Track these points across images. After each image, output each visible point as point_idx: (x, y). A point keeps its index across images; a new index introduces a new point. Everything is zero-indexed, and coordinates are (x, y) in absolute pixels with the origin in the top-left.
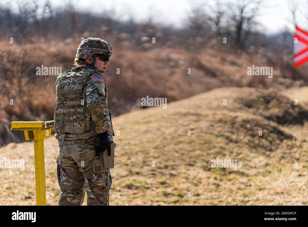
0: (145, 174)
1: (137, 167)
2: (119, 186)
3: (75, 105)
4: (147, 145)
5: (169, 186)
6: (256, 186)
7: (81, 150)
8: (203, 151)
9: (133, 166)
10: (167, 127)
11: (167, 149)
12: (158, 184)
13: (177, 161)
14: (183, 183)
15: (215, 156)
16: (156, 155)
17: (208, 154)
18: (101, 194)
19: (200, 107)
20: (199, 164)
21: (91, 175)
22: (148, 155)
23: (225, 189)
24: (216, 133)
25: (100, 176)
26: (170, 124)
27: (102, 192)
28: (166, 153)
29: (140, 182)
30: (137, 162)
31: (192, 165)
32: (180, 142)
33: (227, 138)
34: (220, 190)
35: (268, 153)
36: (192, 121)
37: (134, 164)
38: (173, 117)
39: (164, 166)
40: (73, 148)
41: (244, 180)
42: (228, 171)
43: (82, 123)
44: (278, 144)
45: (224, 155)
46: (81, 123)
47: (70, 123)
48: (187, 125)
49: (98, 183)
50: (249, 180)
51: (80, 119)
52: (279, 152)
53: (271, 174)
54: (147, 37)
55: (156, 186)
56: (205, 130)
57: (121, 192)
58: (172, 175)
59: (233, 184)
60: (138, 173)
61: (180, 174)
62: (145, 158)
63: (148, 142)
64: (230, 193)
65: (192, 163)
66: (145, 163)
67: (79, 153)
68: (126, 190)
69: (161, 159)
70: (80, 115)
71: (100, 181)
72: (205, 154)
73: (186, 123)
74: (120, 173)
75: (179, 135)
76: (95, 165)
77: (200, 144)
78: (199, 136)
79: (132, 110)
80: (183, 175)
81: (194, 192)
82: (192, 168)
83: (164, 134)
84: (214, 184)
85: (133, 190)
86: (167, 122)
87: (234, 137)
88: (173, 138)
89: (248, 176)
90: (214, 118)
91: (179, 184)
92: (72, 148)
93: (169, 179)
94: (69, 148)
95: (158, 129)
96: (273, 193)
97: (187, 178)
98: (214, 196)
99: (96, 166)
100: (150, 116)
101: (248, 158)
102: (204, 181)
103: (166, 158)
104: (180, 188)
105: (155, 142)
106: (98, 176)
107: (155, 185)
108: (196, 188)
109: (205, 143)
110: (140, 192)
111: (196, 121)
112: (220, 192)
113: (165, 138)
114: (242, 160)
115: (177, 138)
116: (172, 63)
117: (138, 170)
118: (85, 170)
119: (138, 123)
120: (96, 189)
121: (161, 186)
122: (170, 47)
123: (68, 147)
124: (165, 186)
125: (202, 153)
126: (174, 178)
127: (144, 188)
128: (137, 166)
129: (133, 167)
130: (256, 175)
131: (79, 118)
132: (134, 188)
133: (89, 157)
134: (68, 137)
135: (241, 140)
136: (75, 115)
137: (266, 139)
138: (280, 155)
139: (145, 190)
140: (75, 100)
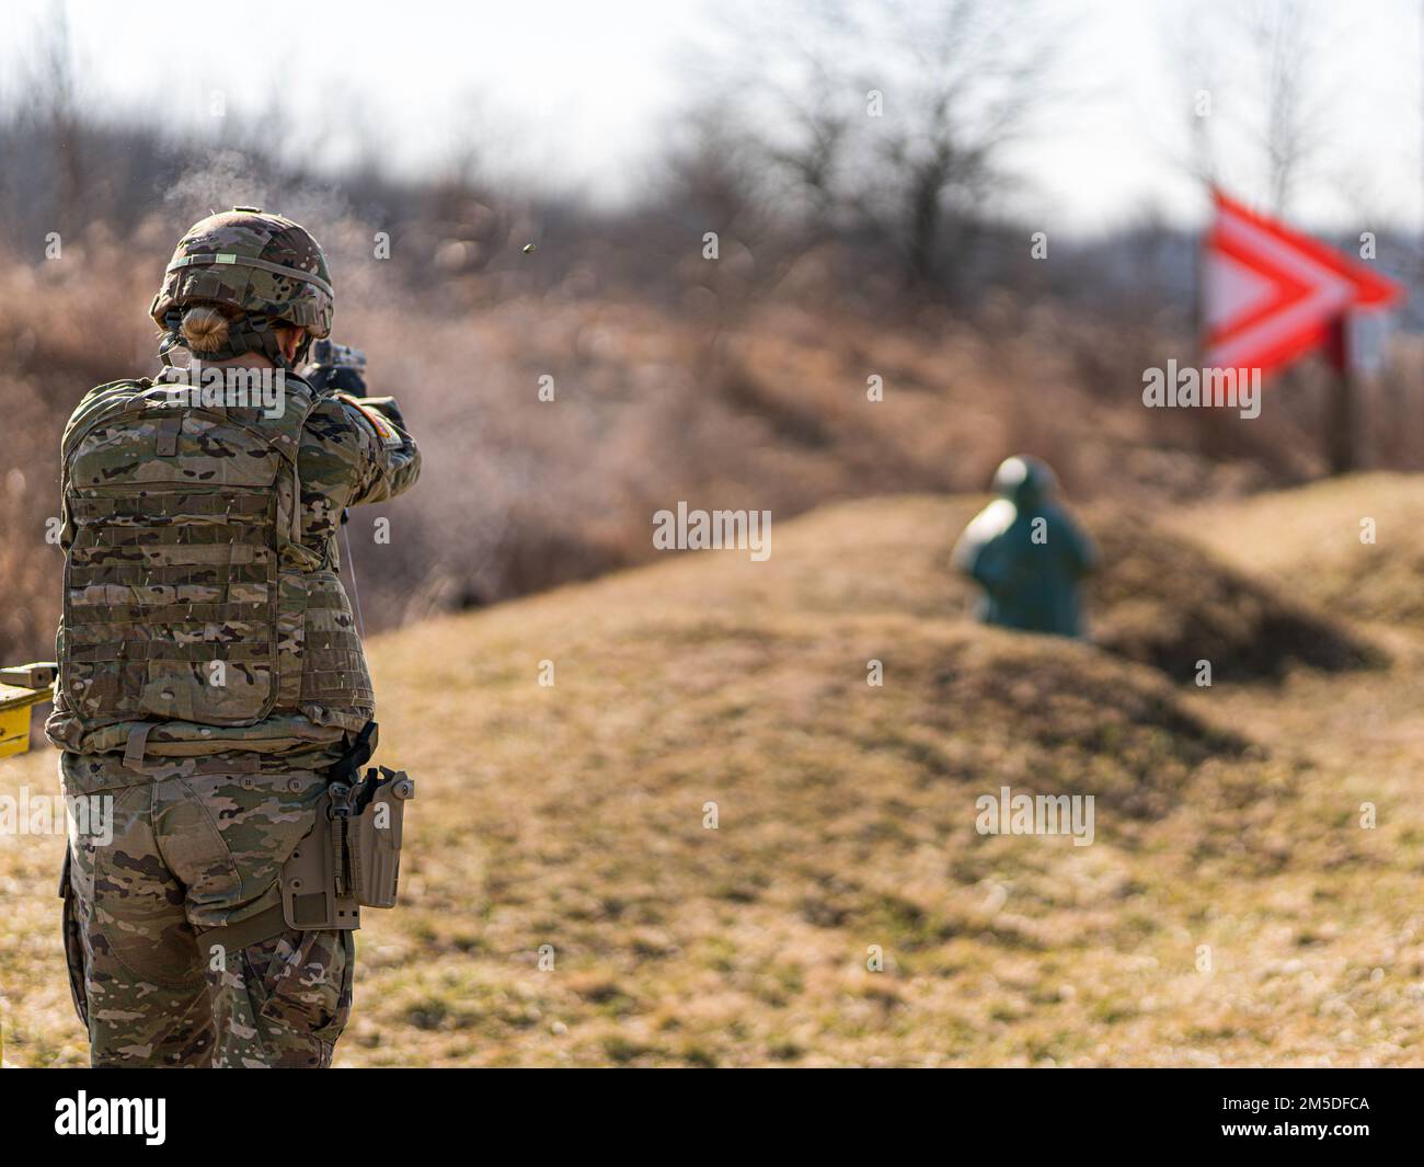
0: (502, 947)
1: (458, 913)
2: (368, 1016)
3: (214, 567)
4: (503, 796)
5: (636, 1008)
6: (1087, 998)
7: (234, 807)
8: (799, 822)
9: (436, 906)
10: (601, 704)
11: (608, 814)
12: (575, 999)
13: (668, 876)
14: (710, 991)
15: (864, 847)
16: (556, 847)
17: (830, 839)
18: (307, 1051)
19: (759, 597)
20: (782, 890)
21: (268, 945)
22: (511, 850)
23: (929, 1016)
24: (860, 726)
25: (317, 953)
26: (618, 687)
27: (312, 1043)
28: (607, 835)
29: (484, 992)
30: (455, 884)
31: (742, 898)
32: (676, 780)
33: (920, 754)
34: (901, 1024)
35: (1130, 828)
36: (733, 666)
37: (440, 896)
38: (629, 649)
39: (601, 903)
40: (187, 800)
41: (1021, 968)
42: (933, 923)
43: (257, 668)
44: (1180, 783)
45: (910, 844)
46: (250, 665)
47: (173, 663)
48: (709, 691)
49: (306, 988)
50: (1049, 970)
51: (245, 641)
52: (1183, 826)
53: (1157, 939)
54: (470, 244)
55: (566, 1009)
56: (800, 714)
57: (383, 1045)
58: (644, 951)
59: (968, 992)
60: (465, 946)
61: (685, 943)
62: (501, 863)
63: (508, 779)
64: (958, 1038)
65: (747, 887)
66: (498, 891)
67: (224, 824)
68: (410, 1032)
69: (582, 865)
70: (245, 620)
71: (315, 980)
72: (809, 836)
73: (702, 680)
74: (372, 943)
75: (670, 743)
76: (297, 885)
77: (783, 787)
78: (772, 749)
79: (409, 616)
80: (702, 951)
81: (769, 1037)
82: (745, 914)
83: (588, 735)
84: (870, 994)
85: (445, 1034)
86: (601, 674)
87: (953, 748)
88: (639, 758)
89: (1036, 947)
90: (847, 649)
91: (686, 996)
92: (182, 797)
93: (631, 973)
94: (162, 799)
95: (559, 714)
96: (1182, 1037)
97: (724, 967)
98: (876, 1054)
99: (299, 892)
100: (510, 647)
101: (1034, 858)
102: (814, 980)
103: (606, 862)
104: (693, 1017)
105: (543, 781)
106: (307, 950)
107: (563, 1003)
108: (777, 1014)
109: (810, 781)
110: (482, 1041)
111: (755, 669)
112: (902, 1034)
113: (598, 761)
114: (1003, 865)
115: (662, 755)
116: (599, 379)
117: (466, 928)
118: (236, 918)
119: (447, 682)
120: (284, 1021)
121: (590, 1008)
122: (580, 295)
123: (155, 798)
124: (610, 1008)
125: (796, 833)
126: (657, 963)
127: (505, 1024)
128: (456, 907)
129: (437, 912)
130: (1079, 944)
131: (238, 639)
132: (449, 1021)
133: (275, 845)
134: (167, 738)
135: (990, 762)
136: (213, 621)
137: (1117, 753)
138: (1193, 838)
139: (509, 1030)
140: (217, 539)
